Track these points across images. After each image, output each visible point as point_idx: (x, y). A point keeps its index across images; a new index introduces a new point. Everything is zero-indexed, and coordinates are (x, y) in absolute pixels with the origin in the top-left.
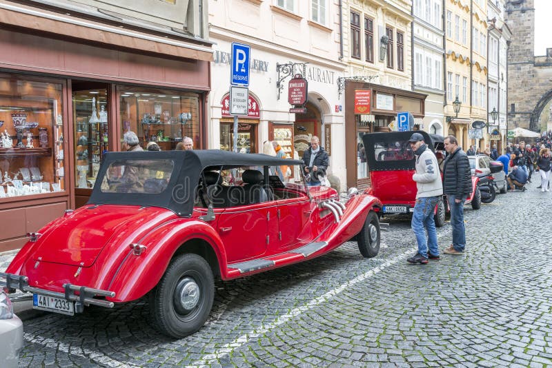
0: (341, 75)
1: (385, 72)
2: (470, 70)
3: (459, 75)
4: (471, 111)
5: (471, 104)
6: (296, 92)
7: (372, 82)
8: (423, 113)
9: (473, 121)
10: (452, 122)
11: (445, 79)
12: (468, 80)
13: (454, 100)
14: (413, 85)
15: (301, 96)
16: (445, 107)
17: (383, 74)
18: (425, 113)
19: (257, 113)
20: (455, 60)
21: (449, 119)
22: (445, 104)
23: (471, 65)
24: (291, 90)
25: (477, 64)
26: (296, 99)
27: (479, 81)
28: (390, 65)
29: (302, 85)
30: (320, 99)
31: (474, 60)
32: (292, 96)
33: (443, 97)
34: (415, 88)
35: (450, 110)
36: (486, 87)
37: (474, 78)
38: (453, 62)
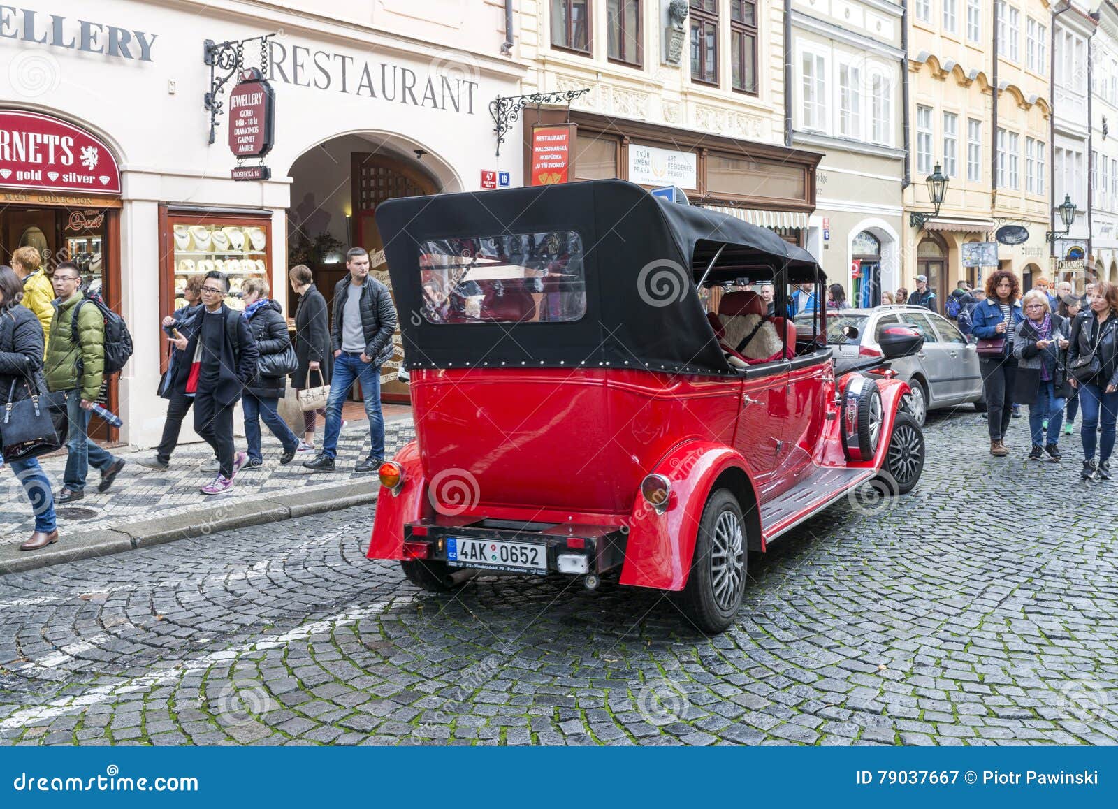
0: (505, 90)
1: (683, 93)
2: (990, 105)
3: (954, 115)
4: (993, 202)
5: (994, 186)
6: (246, 119)
7: (577, 105)
8: (813, 201)
9: (997, 226)
10: (927, 226)
11: (905, 121)
12: (986, 127)
13: (931, 173)
14: (788, 130)
15: (255, 130)
16: (909, 189)
17: (677, 97)
18: (818, 199)
19: (105, 180)
20: (943, 79)
21: (918, 219)
22: (906, 183)
23: (995, 92)
24: (235, 114)
25: (1013, 90)
26: (244, 140)
27: (1023, 132)
28: (705, 75)
29: (257, 98)
30: (421, 152)
31: (1004, 79)
32: (237, 132)
33: (899, 167)
34: (796, 137)
35: (920, 197)
36: (1047, 148)
37: (1001, 122)
38: (937, 82)
